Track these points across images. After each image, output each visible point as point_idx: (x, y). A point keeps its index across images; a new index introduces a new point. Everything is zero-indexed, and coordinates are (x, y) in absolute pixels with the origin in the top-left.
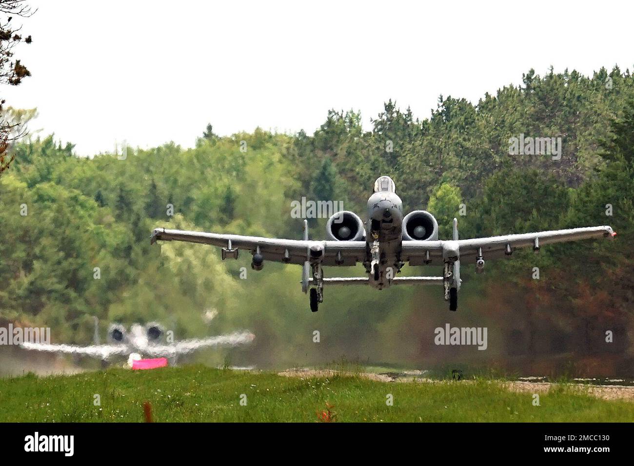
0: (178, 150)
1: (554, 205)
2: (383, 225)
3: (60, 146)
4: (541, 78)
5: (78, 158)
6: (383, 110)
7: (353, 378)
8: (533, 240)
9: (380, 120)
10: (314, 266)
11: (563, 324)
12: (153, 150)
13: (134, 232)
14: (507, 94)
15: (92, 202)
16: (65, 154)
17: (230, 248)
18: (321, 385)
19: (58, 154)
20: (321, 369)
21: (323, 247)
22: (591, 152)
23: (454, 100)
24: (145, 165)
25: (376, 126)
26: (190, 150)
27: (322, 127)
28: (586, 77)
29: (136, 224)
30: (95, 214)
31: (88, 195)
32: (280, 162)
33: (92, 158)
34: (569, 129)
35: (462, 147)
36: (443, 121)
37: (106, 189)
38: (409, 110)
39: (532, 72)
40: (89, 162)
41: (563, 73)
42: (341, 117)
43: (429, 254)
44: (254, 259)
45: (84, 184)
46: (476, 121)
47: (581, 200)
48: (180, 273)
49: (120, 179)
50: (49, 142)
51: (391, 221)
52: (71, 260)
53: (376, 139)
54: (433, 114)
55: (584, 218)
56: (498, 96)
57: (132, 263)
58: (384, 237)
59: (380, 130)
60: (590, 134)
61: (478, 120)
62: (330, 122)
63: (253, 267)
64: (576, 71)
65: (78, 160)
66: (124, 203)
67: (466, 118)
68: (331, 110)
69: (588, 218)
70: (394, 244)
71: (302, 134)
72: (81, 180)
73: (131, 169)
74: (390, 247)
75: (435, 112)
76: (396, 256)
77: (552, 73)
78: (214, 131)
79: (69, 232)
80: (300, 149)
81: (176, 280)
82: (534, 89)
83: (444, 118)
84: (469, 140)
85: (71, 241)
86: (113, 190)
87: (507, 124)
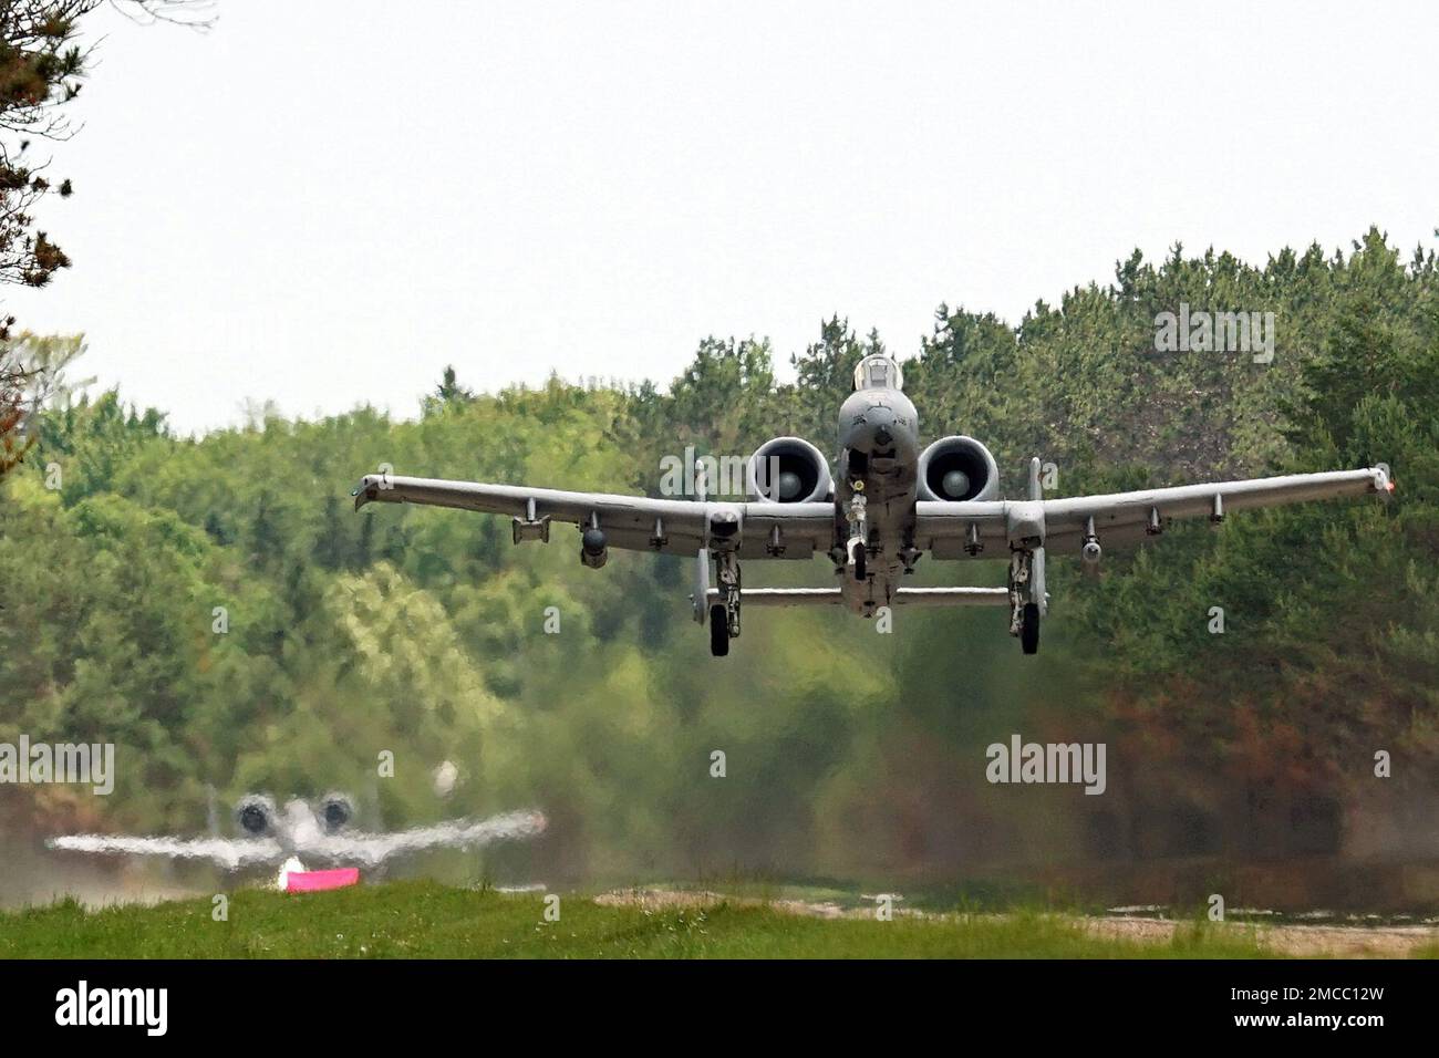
0: (384, 424)
1: (1182, 541)
2: (875, 463)
3: (134, 415)
4: (1156, 270)
5: (172, 441)
6: (818, 339)
7: (755, 909)
8: (1211, 500)
9: (812, 359)
10: (719, 559)
11: (1200, 796)
12: (329, 421)
13: (287, 599)
14: (1081, 305)
15: (199, 534)
16: (146, 432)
17: (532, 517)
18: (686, 924)
19: (128, 434)
20: (688, 889)
21: (739, 516)
22: (1264, 426)
23: (971, 316)
24: (313, 456)
25: (804, 373)
26: (407, 424)
27: (689, 375)
28: (1252, 267)
29: (293, 583)
30: (207, 561)
31: (191, 520)
32: (600, 447)
33: (199, 439)
34: (1216, 380)
35: (986, 418)
36: (947, 360)
37: (228, 507)
38: (874, 336)
39: (1138, 255)
40: (193, 449)
41: (1201, 257)
42: (730, 353)
43: (978, 533)
44: (585, 541)
45: (183, 498)
46: (1018, 362)
47: (1242, 530)
48: (386, 687)
49: (260, 485)
50: (109, 405)
51: (892, 454)
52: (155, 659)
53: (805, 402)
54: (926, 346)
55: (1249, 567)
56: (1064, 309)
57: (285, 666)
58: (877, 491)
59: (814, 381)
60: (1260, 390)
61: (1020, 357)
62: (703, 363)
63: (584, 560)
64: (1230, 257)
65: (173, 444)
66: (266, 537)
67: (996, 356)
68: (707, 340)
69: (1256, 568)
70: (897, 508)
71: (647, 389)
72: (177, 488)
73: (283, 466)
74: (889, 516)
75: (929, 343)
76: (904, 537)
77: (1177, 260)
78: (459, 382)
79: (151, 601)
80: (642, 420)
81: (381, 703)
82: (1141, 293)
83: (950, 355)
84: (1002, 402)
85: (156, 620)
86: (243, 511)
87: (1084, 367)
